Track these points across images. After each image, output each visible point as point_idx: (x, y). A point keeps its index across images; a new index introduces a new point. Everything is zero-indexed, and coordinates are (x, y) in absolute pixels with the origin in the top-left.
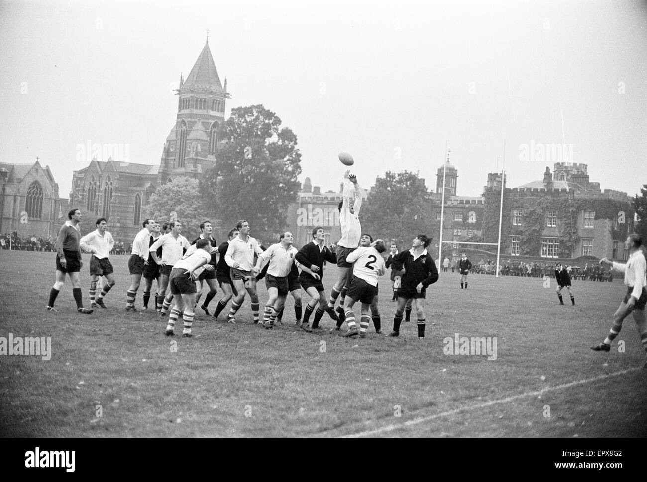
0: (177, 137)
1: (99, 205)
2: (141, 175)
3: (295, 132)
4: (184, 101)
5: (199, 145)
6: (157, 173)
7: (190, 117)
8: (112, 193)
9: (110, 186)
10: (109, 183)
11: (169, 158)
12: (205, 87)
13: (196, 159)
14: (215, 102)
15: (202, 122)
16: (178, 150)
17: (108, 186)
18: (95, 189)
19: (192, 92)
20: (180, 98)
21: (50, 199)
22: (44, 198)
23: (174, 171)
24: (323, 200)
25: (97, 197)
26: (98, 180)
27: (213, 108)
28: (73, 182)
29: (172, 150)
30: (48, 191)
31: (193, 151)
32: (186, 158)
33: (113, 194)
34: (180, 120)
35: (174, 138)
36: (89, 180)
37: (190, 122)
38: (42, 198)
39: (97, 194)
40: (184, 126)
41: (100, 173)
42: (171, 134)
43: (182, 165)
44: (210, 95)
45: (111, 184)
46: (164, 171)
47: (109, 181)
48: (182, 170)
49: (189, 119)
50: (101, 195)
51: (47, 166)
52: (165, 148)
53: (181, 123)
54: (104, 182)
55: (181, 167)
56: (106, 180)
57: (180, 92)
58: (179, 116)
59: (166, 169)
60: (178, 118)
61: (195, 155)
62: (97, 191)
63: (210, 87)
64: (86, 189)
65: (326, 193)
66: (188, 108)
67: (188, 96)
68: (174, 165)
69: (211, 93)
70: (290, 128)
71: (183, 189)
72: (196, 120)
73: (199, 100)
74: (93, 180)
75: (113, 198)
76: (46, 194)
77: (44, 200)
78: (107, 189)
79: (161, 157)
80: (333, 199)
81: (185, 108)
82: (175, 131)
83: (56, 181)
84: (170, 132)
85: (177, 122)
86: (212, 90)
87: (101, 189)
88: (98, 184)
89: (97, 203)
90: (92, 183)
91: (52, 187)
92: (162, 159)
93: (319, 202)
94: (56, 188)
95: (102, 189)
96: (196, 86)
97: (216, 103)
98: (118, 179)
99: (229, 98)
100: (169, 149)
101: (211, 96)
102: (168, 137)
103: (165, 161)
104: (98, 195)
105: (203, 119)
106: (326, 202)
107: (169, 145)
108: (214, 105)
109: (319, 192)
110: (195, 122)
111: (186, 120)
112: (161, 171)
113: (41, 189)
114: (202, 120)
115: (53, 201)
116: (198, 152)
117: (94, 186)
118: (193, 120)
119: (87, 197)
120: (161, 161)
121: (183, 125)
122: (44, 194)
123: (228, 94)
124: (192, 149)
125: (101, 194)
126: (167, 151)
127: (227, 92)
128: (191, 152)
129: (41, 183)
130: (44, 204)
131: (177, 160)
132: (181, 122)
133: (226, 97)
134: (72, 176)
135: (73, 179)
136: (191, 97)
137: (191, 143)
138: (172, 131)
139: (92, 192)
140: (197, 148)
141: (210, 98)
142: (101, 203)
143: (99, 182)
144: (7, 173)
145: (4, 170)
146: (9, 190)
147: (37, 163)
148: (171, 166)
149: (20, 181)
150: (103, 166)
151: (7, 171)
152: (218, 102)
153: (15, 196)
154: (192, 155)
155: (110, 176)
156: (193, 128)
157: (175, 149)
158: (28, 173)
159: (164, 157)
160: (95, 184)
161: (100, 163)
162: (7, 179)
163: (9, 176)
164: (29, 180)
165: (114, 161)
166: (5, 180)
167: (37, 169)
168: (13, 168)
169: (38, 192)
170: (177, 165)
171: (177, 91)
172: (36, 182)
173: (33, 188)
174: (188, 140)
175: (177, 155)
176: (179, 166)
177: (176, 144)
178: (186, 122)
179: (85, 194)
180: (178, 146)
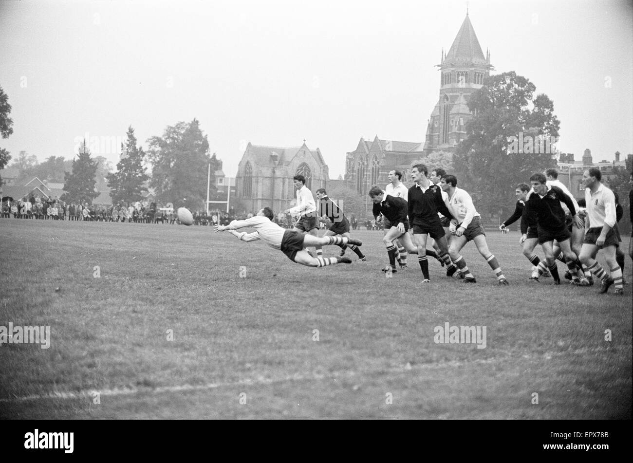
0: (440, 113)
1: (368, 184)
2: (408, 153)
3: (550, 98)
4: (446, 76)
5: (461, 119)
6: (422, 150)
7: (452, 92)
8: (378, 172)
9: (377, 165)
10: (376, 162)
11: (434, 134)
12: (467, 60)
13: (460, 133)
14: (477, 74)
15: (464, 96)
16: (442, 126)
17: (375, 165)
18: (364, 169)
19: (453, 66)
20: (442, 73)
21: (318, 180)
22: (312, 178)
23: (438, 147)
25: (365, 176)
26: (365, 159)
27: (475, 80)
28: (347, 163)
29: (436, 126)
30: (317, 172)
31: (456, 126)
32: (450, 133)
33: (380, 173)
34: (443, 95)
35: (438, 114)
36: (358, 160)
37: (451, 97)
38: (311, 179)
39: (365, 173)
40: (447, 101)
41: (368, 153)
42: (435, 110)
43: (446, 141)
44: (472, 67)
45: (378, 163)
46: (429, 147)
47: (376, 160)
48: (446, 146)
49: (451, 94)
50: (369, 175)
51: (318, 149)
52: (429, 125)
53: (444, 99)
54: (371, 161)
55: (445, 143)
56: (373, 159)
57: (442, 67)
58: (441, 91)
59: (431, 146)
60: (441, 93)
61: (458, 130)
62: (365, 171)
63: (471, 60)
64: (356, 169)
65: (600, 162)
66: (450, 83)
67: (449, 70)
68: (439, 141)
69: (473, 65)
70: (546, 94)
71: (437, 163)
72: (458, 94)
73: (460, 74)
74: (362, 159)
75: (380, 176)
76: (314, 176)
77: (312, 181)
78: (374, 168)
79: (426, 134)
81: (447, 82)
82: (438, 107)
83: (326, 163)
84: (434, 108)
85: (440, 98)
86: (474, 62)
88: (366, 164)
89: (366, 182)
90: (361, 163)
91: (321, 168)
92: (426, 135)
94: (325, 169)
95: (370, 168)
96: (456, 59)
97: (479, 75)
98: (384, 158)
99: (493, 69)
100: (433, 125)
101: (473, 69)
102: (432, 113)
103: (430, 137)
104: (367, 174)
105: (465, 92)
107: (433, 122)
108: (477, 77)
109: (592, 163)
110: (458, 96)
111: (448, 95)
112: (426, 147)
113: (310, 171)
114: (465, 94)
115: (322, 182)
116: (460, 126)
117: (363, 166)
118: (455, 94)
119: (357, 176)
120: (426, 137)
121: (445, 100)
122: (313, 176)
123: (491, 66)
124: (454, 123)
125: (368, 173)
126: (431, 128)
127: (491, 64)
128: (454, 127)
129: (309, 165)
130: (312, 185)
131: (441, 136)
132: (444, 97)
133: (490, 69)
134: (346, 158)
135: (347, 160)
136: (453, 71)
137: (453, 117)
138: (435, 107)
139: (361, 172)
140: (459, 122)
141: (472, 71)
142: (369, 182)
143: (367, 162)
144: (276, 156)
145: (274, 154)
146: (278, 173)
147: (304, 145)
148: (435, 142)
149: (288, 164)
150: (370, 146)
151: (277, 155)
152: (480, 75)
153: (283, 178)
154: (455, 129)
155: (377, 155)
156: (456, 103)
157: (440, 124)
158: (296, 156)
159: (428, 134)
160: (363, 164)
161: (368, 144)
162: (277, 162)
163: (279, 158)
164: (297, 163)
165: (380, 140)
166: (275, 163)
167: (304, 152)
168: (283, 152)
169: (307, 173)
170: (441, 140)
171: (438, 66)
172: (304, 164)
173: (302, 170)
174: (451, 114)
175: (442, 130)
176: (443, 141)
177: (440, 120)
178: (449, 97)
179: (355, 174)
180: (442, 121)
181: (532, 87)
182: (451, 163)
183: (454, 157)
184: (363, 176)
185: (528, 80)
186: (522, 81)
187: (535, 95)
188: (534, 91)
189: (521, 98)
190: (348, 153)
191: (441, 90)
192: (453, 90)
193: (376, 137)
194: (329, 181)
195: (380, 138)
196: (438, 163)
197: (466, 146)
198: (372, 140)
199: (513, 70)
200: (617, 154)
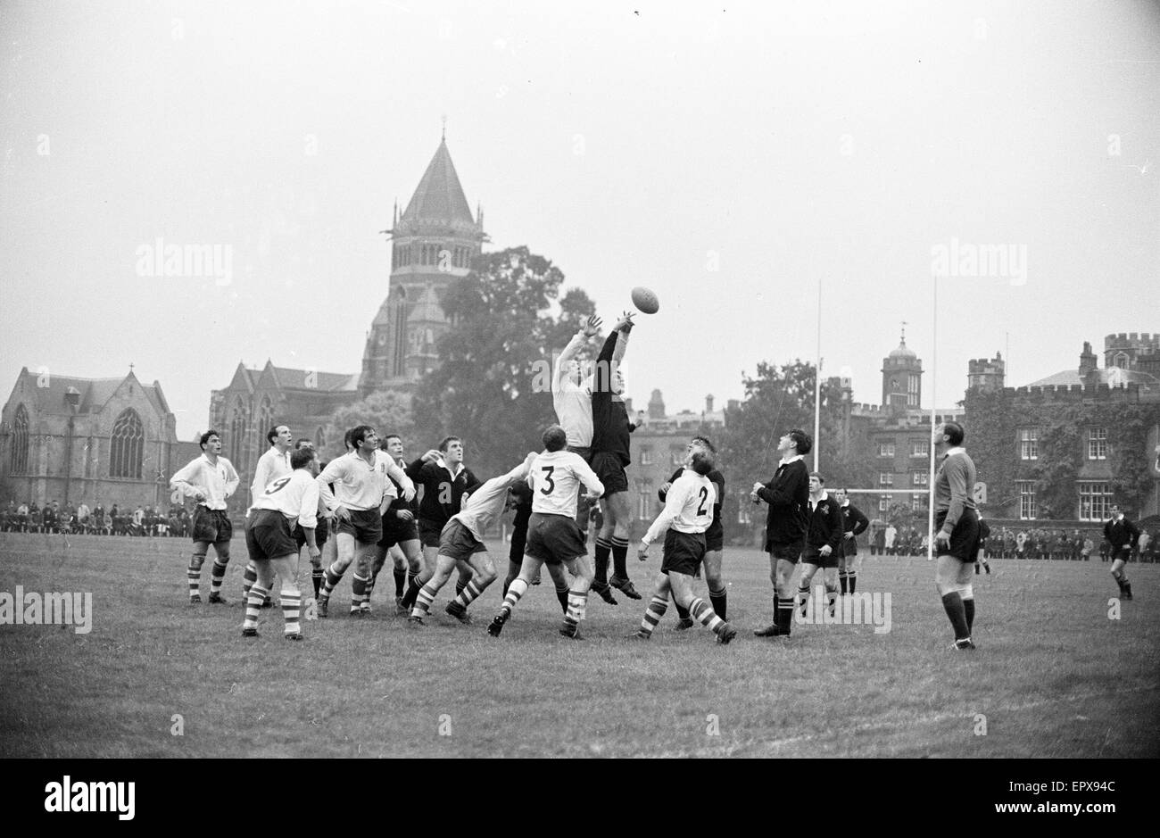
0: (389, 321)
2: (328, 393)
3: (591, 296)
4: (401, 253)
5: (429, 332)
6: (356, 389)
7: (413, 281)
9: (270, 415)
10: (268, 410)
11: (377, 359)
12: (440, 223)
13: (425, 359)
14: (460, 250)
15: (436, 290)
16: (393, 344)
17: (265, 415)
18: (244, 421)
19: (415, 233)
20: (394, 245)
21: (156, 442)
22: (146, 439)
23: (385, 383)
24: (667, 428)
25: (247, 436)
26: (248, 404)
27: (456, 261)
28: (211, 411)
29: (381, 343)
30: (153, 427)
31: (418, 344)
32: (407, 356)
34: (395, 287)
35: (385, 321)
36: (233, 405)
37: (411, 290)
38: (142, 440)
39: (247, 430)
40: (403, 297)
41: (252, 392)
42: (379, 314)
43: (400, 371)
44: (451, 236)
45: (272, 411)
46: (368, 383)
47: (268, 406)
48: (399, 381)
49: (411, 285)
50: (255, 433)
51: (156, 382)
52: (369, 341)
53: (396, 293)
54: (258, 407)
55: (399, 374)
56: (262, 403)
57: (395, 234)
58: (393, 280)
59: (372, 380)
60: (391, 284)
61: (422, 352)
62: (248, 425)
63: (449, 223)
64: (229, 422)
65: (679, 414)
66: (409, 265)
67: (408, 241)
68: (387, 372)
69: (452, 233)
70: (582, 288)
72: (423, 285)
73: (428, 248)
74: (240, 404)
76: (149, 433)
77: (145, 444)
78: (264, 419)
79: (362, 358)
80: (686, 425)
81: (403, 263)
82: (386, 309)
83: (172, 409)
84: (378, 310)
85: (391, 291)
86: (454, 227)
87: (254, 421)
88: (248, 412)
89: (248, 446)
90: (239, 411)
91: (161, 419)
92: (363, 361)
93: (660, 432)
94: (170, 421)
95: (256, 421)
96: (421, 221)
97: (462, 252)
98: (283, 402)
99: (488, 242)
100: (376, 342)
101: (452, 239)
102: (376, 319)
103: (370, 364)
104: (250, 432)
105: (436, 282)
106: (673, 430)
107: (377, 336)
108: (458, 254)
109: (664, 414)
110: (423, 289)
111: (405, 286)
112: (362, 383)
113: (140, 425)
114: (436, 285)
115: (163, 446)
116: (427, 345)
117: (242, 417)
118: (417, 285)
119: (230, 436)
120: (363, 365)
121: (400, 295)
122: (146, 434)
123: (485, 235)
124: (415, 339)
125: (253, 430)
126: (373, 347)
127: (484, 231)
128: (415, 346)
129: (139, 412)
130: (145, 452)
131: (391, 361)
132: (397, 289)
133: (483, 241)
134: (209, 401)
135: (212, 405)
136: (414, 242)
137: (414, 329)
138: (381, 308)
139: (239, 427)
140: (425, 337)
141: (450, 242)
142: (254, 447)
143: (251, 409)
144: (77, 395)
145: (72, 390)
146: (79, 428)
147: (131, 375)
148: (380, 373)
149: (100, 410)
150: (256, 378)
151: (78, 393)
152: (466, 250)
153: (89, 438)
154: (417, 351)
155: (269, 396)
156: (419, 301)
157: (388, 341)
158: (115, 394)
159: (368, 358)
160: (244, 412)
161: (252, 374)
162: (77, 407)
163: (81, 401)
164: (117, 408)
165: (275, 368)
166: (73, 409)
167: (131, 388)
168: (89, 387)
169: (135, 429)
170: (391, 371)
171: (388, 232)
172: (130, 411)
173: (126, 421)
174: (410, 322)
175: (392, 352)
176: (395, 373)
177: (388, 332)
178: (406, 291)
179: (226, 431)
180: (393, 335)
181: (558, 276)
182: (409, 413)
183: (415, 402)
184: (243, 435)
185: (551, 262)
186: (539, 264)
187: (563, 290)
188: (562, 281)
189: (537, 295)
190: (215, 392)
191: (391, 277)
192: (412, 277)
193: (269, 362)
194: (176, 445)
195: (276, 364)
196: (384, 412)
197: (438, 381)
198: (261, 368)
199: (523, 244)
200: (710, 400)
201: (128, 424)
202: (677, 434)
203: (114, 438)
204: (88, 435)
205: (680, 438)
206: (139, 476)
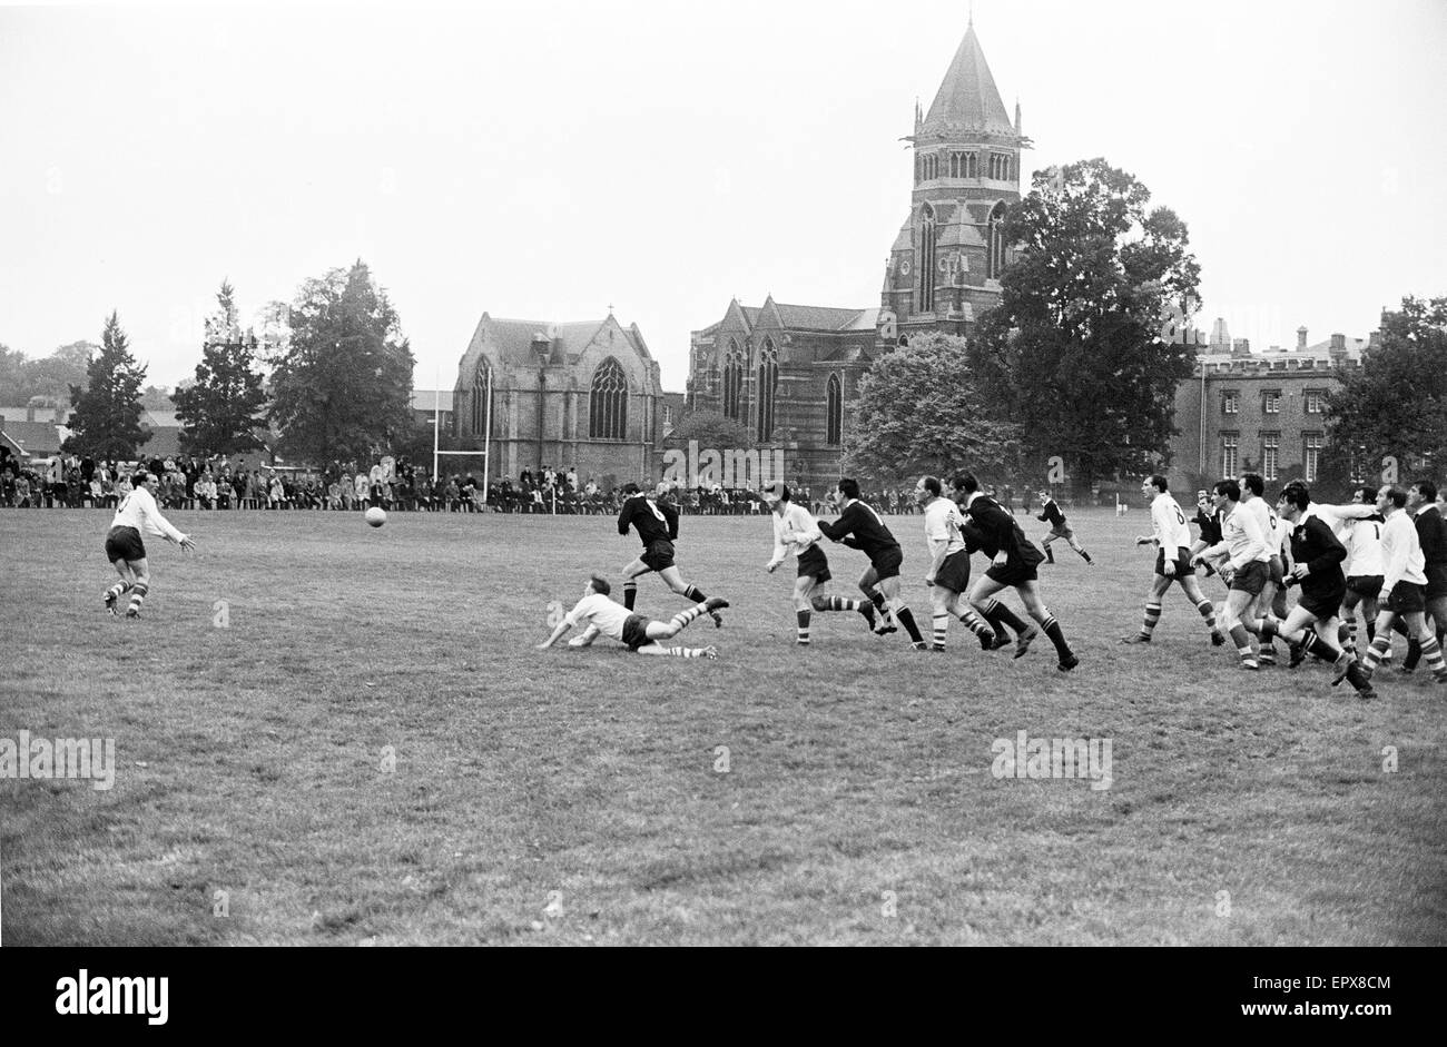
0: (913, 244)
1: (751, 402)
2: (838, 332)
3: (1182, 217)
4: (925, 161)
5: (964, 258)
6: (874, 327)
7: (941, 197)
8: (776, 375)
9: (773, 361)
10: (770, 354)
11: (900, 291)
12: (973, 126)
13: (960, 290)
14: (996, 158)
15: (969, 207)
16: (918, 273)
17: (767, 360)
18: (740, 369)
19: (942, 139)
20: (917, 154)
21: (641, 396)
22: (629, 392)
23: (913, 320)
24: (1257, 370)
25: (744, 386)
26: (745, 348)
27: (992, 172)
28: (692, 355)
29: (904, 272)
30: (637, 378)
31: (952, 273)
32: (937, 288)
33: (780, 378)
34: (919, 205)
35: (908, 245)
36: (725, 349)
37: (941, 208)
38: (625, 394)
39: (744, 379)
40: (930, 217)
41: (748, 333)
42: (900, 237)
43: (928, 305)
44: (984, 142)
45: (774, 355)
46: (889, 320)
47: (770, 349)
48: (929, 317)
49: (940, 202)
50: (753, 382)
51: (633, 324)
52: (889, 270)
53: (921, 212)
54: (757, 352)
55: (928, 310)
56: (762, 347)
57: (915, 141)
58: (916, 196)
59: (893, 316)
60: (914, 200)
61: (956, 282)
62: (744, 373)
63: (983, 126)
64: (720, 369)
65: (1265, 352)
66: (936, 177)
67: (933, 149)
68: (912, 306)
69: (986, 138)
70: (1170, 207)
71: (931, 359)
72: (954, 201)
73: (959, 157)
74: (734, 348)
75: (780, 386)
76: (633, 385)
77: (628, 398)
78: (766, 366)
79: (881, 290)
80: (1281, 365)
81: (928, 176)
82: (909, 230)
83: (654, 354)
84: (898, 232)
85: (914, 210)
86: (988, 131)
87: (753, 369)
88: (745, 357)
89: (746, 398)
90: (733, 356)
91: (646, 368)
92: (883, 294)
93: (1248, 374)
94: (654, 369)
95: (755, 367)
96: (950, 125)
97: (999, 160)
98: (788, 345)
100: (898, 270)
101: (987, 146)
102: (894, 246)
103: (891, 297)
104: (748, 382)
105: (971, 198)
106: (1264, 372)
107: (898, 263)
108: (995, 165)
109: (1248, 352)
110: (954, 207)
111: (932, 204)
112: (883, 320)
113: (622, 375)
114: (969, 202)
115: (649, 399)
116: (963, 273)
117: (738, 363)
118: (947, 202)
119: (723, 387)
120: (883, 298)
121: (925, 215)
122: (629, 387)
123: (1026, 139)
124: (949, 267)
125: (753, 379)
126: (894, 277)
127: (1023, 135)
128: (948, 275)
129: (621, 362)
130: (629, 408)
131: (917, 295)
132: (922, 209)
133: (1022, 146)
135: (692, 349)
136: (941, 150)
137: (947, 255)
138: (902, 230)
139: (734, 375)
140: (960, 266)
141: (985, 150)
142: (753, 399)
143: (748, 354)
144: (546, 342)
145: (539, 337)
146: (553, 381)
147: (611, 317)
148: (904, 309)
149: (576, 360)
150: (753, 317)
151: (547, 339)
152: (1003, 159)
153: (566, 393)
154: (950, 281)
155: (771, 338)
156: (951, 221)
157: (914, 268)
158: (593, 341)
159: (887, 290)
160: (739, 357)
161: (748, 311)
162: (548, 357)
163: (551, 348)
164: (595, 358)
165: (777, 305)
166: (543, 359)
167: (611, 332)
168: (559, 333)
169: (616, 381)
170: (917, 304)
171: (908, 138)
172: (610, 360)
173: (605, 373)
174: (940, 247)
175: (918, 283)
176: (922, 307)
177: (913, 258)
178: (934, 209)
179: (717, 380)
180: (918, 263)
181: (1143, 193)
182: (966, 358)
185: (1134, 177)
186: (1119, 180)
187: (1148, 208)
188: (1146, 200)
189: (1118, 217)
190: (696, 332)
191: (914, 194)
192: (943, 193)
193: (770, 298)
194: (662, 397)
195: (778, 300)
198: (759, 304)
199: (1099, 156)
200: (1303, 333)
201: (609, 375)
202: (1270, 377)
203: (593, 392)
204: (564, 390)
205: (1274, 381)
206: (623, 437)
